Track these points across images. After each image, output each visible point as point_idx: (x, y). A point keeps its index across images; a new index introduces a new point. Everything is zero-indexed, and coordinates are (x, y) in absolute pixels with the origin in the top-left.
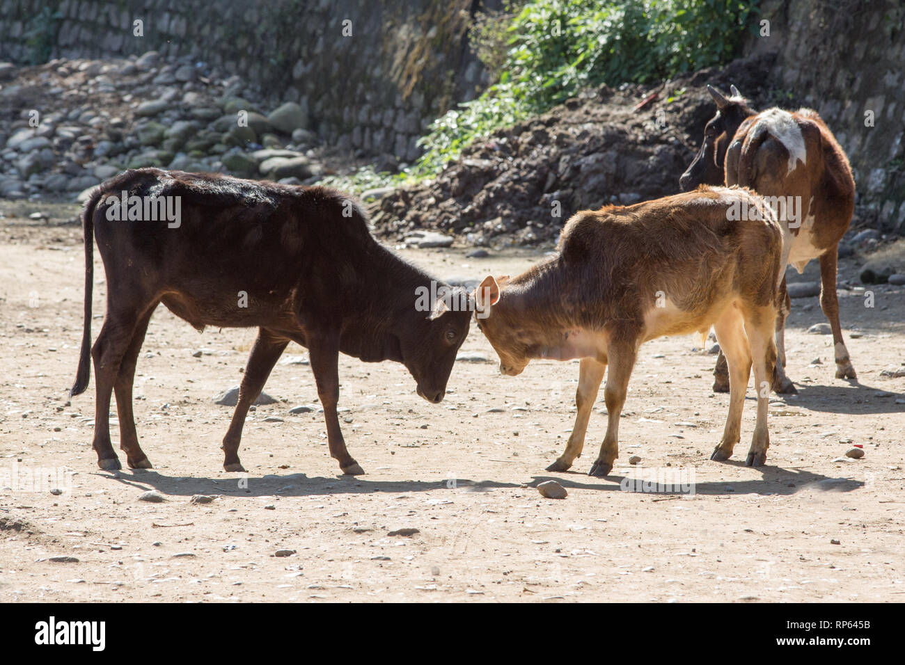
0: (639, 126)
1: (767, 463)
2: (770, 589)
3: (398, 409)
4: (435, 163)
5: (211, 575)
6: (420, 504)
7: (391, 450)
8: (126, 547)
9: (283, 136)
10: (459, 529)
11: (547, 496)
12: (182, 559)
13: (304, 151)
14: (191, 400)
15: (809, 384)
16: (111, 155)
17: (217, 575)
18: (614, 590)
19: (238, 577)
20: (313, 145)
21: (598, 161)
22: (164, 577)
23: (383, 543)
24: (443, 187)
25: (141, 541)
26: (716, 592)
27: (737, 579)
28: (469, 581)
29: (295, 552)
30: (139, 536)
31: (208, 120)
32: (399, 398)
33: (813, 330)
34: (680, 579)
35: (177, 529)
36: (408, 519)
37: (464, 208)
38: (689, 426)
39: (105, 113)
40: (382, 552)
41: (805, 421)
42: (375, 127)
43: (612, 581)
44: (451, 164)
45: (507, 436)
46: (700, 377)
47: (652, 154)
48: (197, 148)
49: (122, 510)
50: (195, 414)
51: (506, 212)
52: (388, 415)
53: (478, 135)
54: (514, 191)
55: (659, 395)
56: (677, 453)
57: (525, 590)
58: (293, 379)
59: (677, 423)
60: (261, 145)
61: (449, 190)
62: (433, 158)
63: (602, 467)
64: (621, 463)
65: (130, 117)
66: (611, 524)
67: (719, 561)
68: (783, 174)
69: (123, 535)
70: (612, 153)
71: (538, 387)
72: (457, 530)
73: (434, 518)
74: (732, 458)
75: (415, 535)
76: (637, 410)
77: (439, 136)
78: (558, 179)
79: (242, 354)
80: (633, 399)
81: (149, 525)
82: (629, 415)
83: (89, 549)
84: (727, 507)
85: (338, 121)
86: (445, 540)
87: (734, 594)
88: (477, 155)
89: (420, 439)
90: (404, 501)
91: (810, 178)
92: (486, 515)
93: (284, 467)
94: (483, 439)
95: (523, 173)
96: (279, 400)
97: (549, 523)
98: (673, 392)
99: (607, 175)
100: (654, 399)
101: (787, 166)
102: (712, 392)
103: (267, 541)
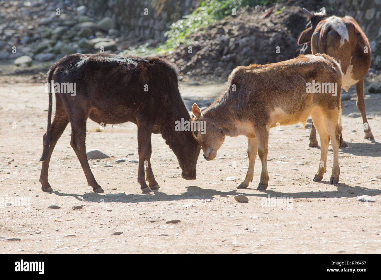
0: (265, 24)
1: (339, 182)
2: (350, 246)
3: (165, 159)
4: (173, 43)
5: (83, 246)
6: (180, 207)
7: (163, 179)
8: (43, 232)
9: (105, 32)
10: (199, 219)
11: (239, 201)
12: (69, 238)
13: (114, 39)
14: (69, 157)
15: (353, 142)
16: (28, 42)
17: (86, 245)
18: (276, 248)
19: (96, 246)
20: (118, 36)
21: (247, 41)
22: (61, 247)
23: (164, 227)
24: (178, 54)
25: (49, 229)
26: (324, 248)
27: (333, 241)
28: (206, 246)
29: (123, 232)
30: (48, 227)
31: (71, 26)
32: (165, 154)
33: (350, 116)
34: (306, 242)
35: (67, 222)
36: (175, 215)
37: (187, 63)
38: (300, 164)
39: (25, 24)
40: (164, 231)
41: (354, 160)
42: (145, 28)
43: (274, 244)
44: (181, 44)
45: (217, 171)
46: (302, 140)
47: (271, 37)
48: (66, 39)
49: (40, 213)
50: (72, 164)
51: (206, 65)
52: (160, 163)
53: (192, 30)
54: (210, 55)
55: (285, 149)
56: (297, 178)
57: (233, 250)
58: (116, 145)
59: (294, 163)
60: (95, 37)
61: (180, 55)
62: (172, 41)
63: (263, 186)
64: (271, 183)
65: (36, 26)
66: (271, 215)
67: (324, 232)
68: (338, 46)
69: (41, 226)
70: (253, 37)
71: (228, 147)
72: (198, 220)
73: (187, 214)
74: (323, 180)
75: (179, 223)
76: (276, 157)
77: (174, 31)
78: (229, 49)
79: (91, 133)
80: (273, 152)
81: (53, 221)
82: (272, 159)
83: (25, 234)
84: (324, 205)
85: (128, 25)
86: (193, 225)
87: (333, 249)
88: (193, 39)
89: (176, 174)
90: (172, 205)
91: (350, 48)
92: (212, 212)
93: (114, 189)
94: (206, 173)
95: (213, 47)
96: (110, 156)
97: (241, 215)
98: (291, 148)
99: (251, 47)
100: (283, 151)
101: (340, 42)
102: (309, 148)
103: (109, 227)
